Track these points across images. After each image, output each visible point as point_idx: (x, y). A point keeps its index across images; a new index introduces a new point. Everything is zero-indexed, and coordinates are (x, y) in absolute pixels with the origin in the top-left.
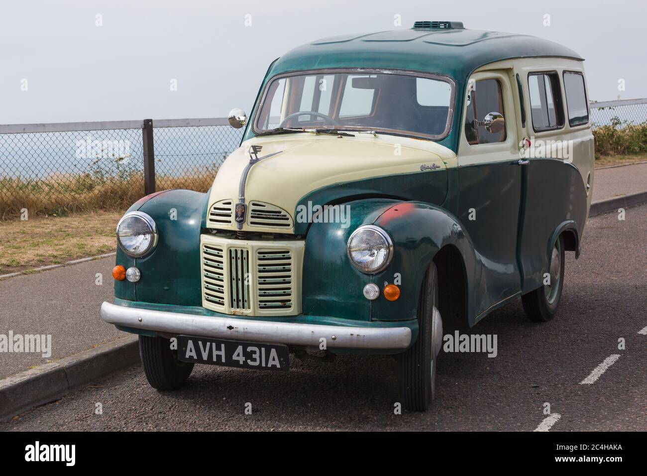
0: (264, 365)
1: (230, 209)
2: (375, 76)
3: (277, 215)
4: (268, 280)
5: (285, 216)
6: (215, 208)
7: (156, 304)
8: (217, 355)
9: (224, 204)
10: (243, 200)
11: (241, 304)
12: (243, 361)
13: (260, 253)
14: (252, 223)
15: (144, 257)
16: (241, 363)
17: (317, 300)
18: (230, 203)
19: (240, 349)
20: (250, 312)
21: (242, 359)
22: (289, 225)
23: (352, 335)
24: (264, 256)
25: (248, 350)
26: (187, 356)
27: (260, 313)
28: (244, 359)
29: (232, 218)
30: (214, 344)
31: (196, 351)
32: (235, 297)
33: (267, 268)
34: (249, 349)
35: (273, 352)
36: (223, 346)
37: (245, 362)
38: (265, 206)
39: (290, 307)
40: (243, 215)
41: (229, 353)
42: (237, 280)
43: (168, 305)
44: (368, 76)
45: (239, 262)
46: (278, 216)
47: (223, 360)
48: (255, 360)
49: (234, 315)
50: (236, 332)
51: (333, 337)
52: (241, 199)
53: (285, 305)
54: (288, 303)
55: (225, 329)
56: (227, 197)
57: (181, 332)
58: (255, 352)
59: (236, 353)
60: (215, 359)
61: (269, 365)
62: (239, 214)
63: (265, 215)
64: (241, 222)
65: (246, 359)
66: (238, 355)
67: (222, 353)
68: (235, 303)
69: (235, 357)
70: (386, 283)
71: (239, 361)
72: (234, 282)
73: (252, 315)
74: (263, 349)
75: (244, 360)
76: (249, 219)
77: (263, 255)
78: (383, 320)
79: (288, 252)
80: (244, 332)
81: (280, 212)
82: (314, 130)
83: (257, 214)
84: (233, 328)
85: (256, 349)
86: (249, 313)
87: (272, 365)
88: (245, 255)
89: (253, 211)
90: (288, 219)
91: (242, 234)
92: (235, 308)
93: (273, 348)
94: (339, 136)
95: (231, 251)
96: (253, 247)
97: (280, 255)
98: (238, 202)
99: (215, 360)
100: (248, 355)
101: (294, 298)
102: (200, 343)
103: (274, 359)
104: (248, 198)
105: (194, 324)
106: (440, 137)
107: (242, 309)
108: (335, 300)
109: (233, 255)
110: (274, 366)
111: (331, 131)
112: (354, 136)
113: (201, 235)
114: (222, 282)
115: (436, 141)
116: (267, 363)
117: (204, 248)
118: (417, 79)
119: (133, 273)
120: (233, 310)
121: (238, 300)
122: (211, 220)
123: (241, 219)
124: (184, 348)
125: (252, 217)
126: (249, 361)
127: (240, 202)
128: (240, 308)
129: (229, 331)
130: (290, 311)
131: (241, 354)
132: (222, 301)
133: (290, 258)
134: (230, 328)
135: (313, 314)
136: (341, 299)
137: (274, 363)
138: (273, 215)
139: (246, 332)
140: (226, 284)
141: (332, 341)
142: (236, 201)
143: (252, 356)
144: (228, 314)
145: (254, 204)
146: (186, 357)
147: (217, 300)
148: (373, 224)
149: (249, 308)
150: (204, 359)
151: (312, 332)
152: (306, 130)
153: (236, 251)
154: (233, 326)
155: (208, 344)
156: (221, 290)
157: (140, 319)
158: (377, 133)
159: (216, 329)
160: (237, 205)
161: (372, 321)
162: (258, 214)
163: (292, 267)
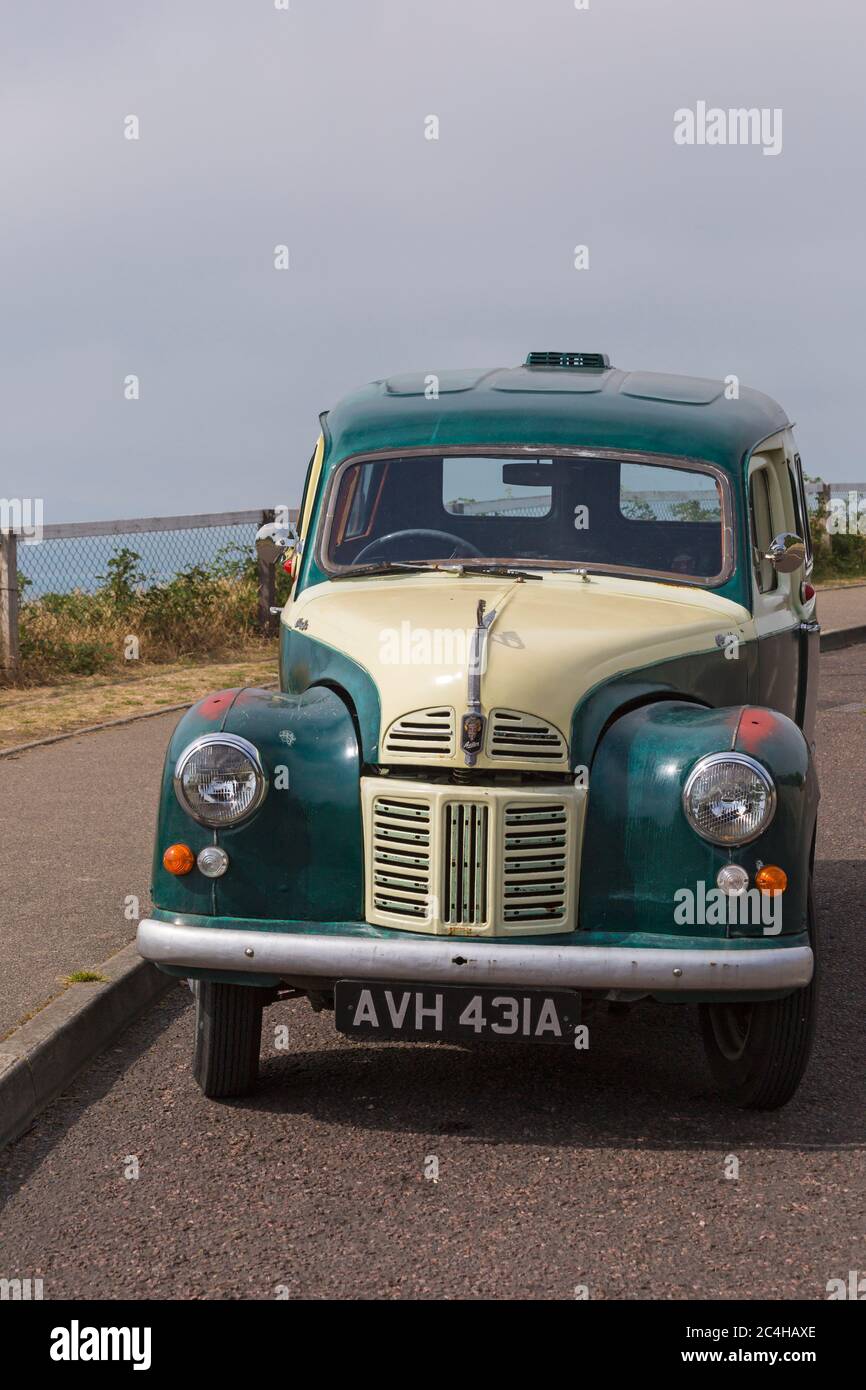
0: (526, 1031)
1: (447, 726)
2: (550, 462)
3: (540, 735)
4: (524, 864)
5: (555, 737)
6: (404, 725)
7: (261, 921)
8: (424, 1017)
9: (430, 715)
10: (478, 707)
11: (466, 913)
12: (483, 1027)
13: (509, 811)
14: (495, 752)
15: (236, 826)
16: (478, 1030)
17: (613, 899)
18: (447, 714)
19: (476, 1003)
20: (486, 927)
21: (479, 1023)
22: (559, 755)
23: (713, 965)
24: (519, 817)
25: (493, 1004)
26: (357, 1022)
27: (507, 930)
28: (484, 1022)
29: (454, 743)
30: (419, 997)
31: (376, 1011)
32: (453, 900)
33: (523, 840)
34: (496, 1002)
35: (549, 1006)
36: (439, 998)
37: (487, 1029)
38: (519, 719)
39: (560, 915)
40: (479, 737)
41: (452, 1011)
42: (460, 865)
43: (287, 921)
44: (535, 462)
45: (467, 830)
46: (543, 737)
47: (439, 1027)
48: (508, 1023)
49: (450, 935)
50: (471, 968)
51: (676, 971)
52: (474, 706)
53: (552, 912)
54: (558, 909)
55: (449, 963)
56: (440, 702)
57: (341, 974)
58: (508, 1008)
59: (467, 1012)
60: (419, 1025)
61: (539, 1032)
62: (472, 735)
63: (521, 736)
64: (473, 752)
65: (489, 1023)
66: (472, 1016)
67: (438, 1013)
68: (453, 912)
69: (464, 1019)
70: (760, 865)
71: (473, 1026)
72: (453, 871)
73: (490, 935)
74: (527, 1002)
75: (485, 1024)
76: (489, 744)
77: (514, 814)
78: (753, 934)
79: (561, 808)
80: (489, 969)
81: (546, 730)
82: (459, 568)
83: (505, 735)
84: (465, 961)
85: (512, 1001)
86: (485, 931)
87: (545, 1031)
88: (479, 816)
89: (497, 728)
90: (558, 743)
91: (463, 774)
92: (453, 922)
93: (548, 998)
94: (519, 579)
95: (449, 809)
96: (497, 799)
97: (548, 815)
98: (468, 712)
99: (421, 1028)
100: (493, 1014)
101: (568, 898)
102: (388, 995)
103: (549, 1020)
104: (488, 702)
105: (378, 955)
106: (716, 580)
107: (468, 923)
108: (651, 899)
109: (454, 815)
110: (548, 1034)
111: (492, 570)
112: (540, 578)
113: (363, 779)
114: (425, 871)
115: (708, 589)
116: (533, 1026)
117: (379, 804)
118: (622, 465)
119: (213, 859)
120: (448, 925)
121: (458, 906)
122: (390, 748)
123: (474, 745)
124: (350, 1007)
125: (495, 740)
126: (494, 1026)
127: (472, 712)
128: (465, 921)
129: (458, 968)
130: (561, 924)
131: (479, 1013)
132: (424, 910)
133: (563, 820)
134: (460, 961)
135: (602, 929)
136: (664, 897)
137: (548, 1027)
138: (535, 736)
139: (494, 969)
140: (434, 875)
141: (673, 978)
142: (461, 707)
143: (502, 1015)
144: (437, 935)
145: (498, 716)
146: (355, 1024)
147: (411, 907)
148: (733, 751)
149: (484, 920)
150: (395, 1026)
151: (634, 962)
152: (440, 567)
153: (461, 809)
154: (464, 956)
155: (407, 996)
156: (423, 888)
157: (249, 951)
158: (589, 573)
159: (429, 964)
160: (465, 718)
161: (731, 937)
162: (508, 735)
163: (569, 837)
